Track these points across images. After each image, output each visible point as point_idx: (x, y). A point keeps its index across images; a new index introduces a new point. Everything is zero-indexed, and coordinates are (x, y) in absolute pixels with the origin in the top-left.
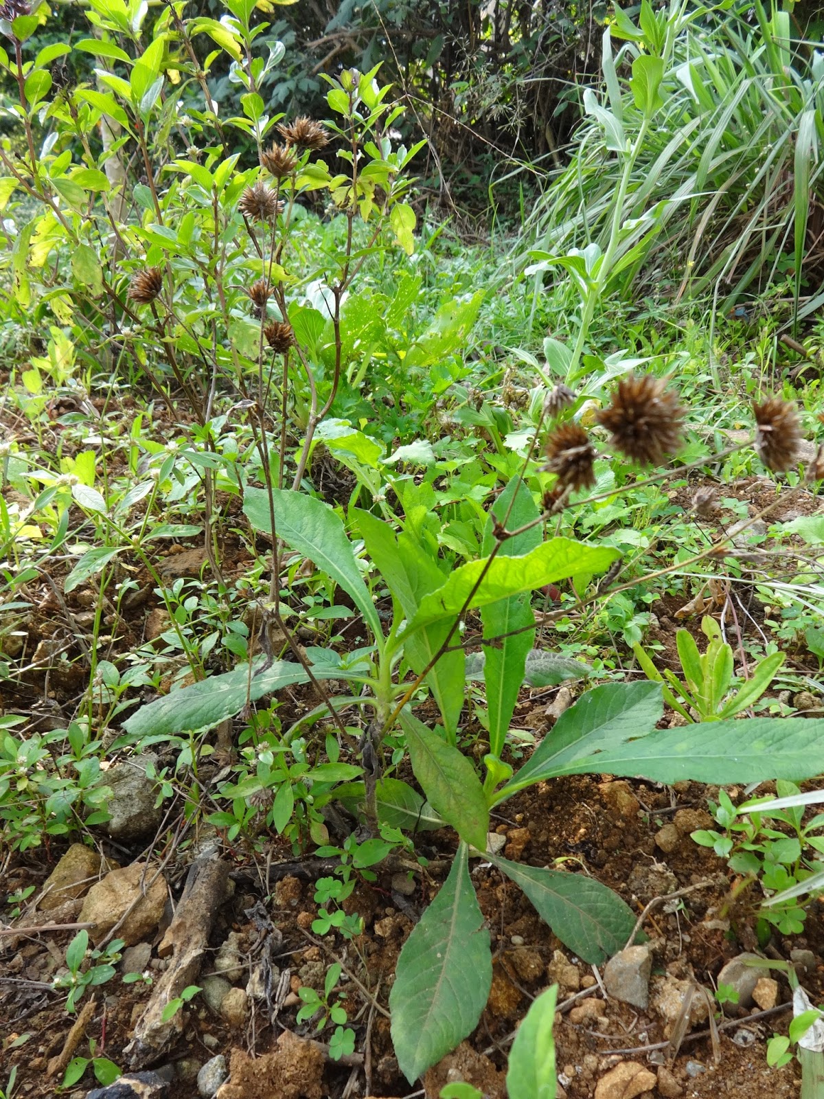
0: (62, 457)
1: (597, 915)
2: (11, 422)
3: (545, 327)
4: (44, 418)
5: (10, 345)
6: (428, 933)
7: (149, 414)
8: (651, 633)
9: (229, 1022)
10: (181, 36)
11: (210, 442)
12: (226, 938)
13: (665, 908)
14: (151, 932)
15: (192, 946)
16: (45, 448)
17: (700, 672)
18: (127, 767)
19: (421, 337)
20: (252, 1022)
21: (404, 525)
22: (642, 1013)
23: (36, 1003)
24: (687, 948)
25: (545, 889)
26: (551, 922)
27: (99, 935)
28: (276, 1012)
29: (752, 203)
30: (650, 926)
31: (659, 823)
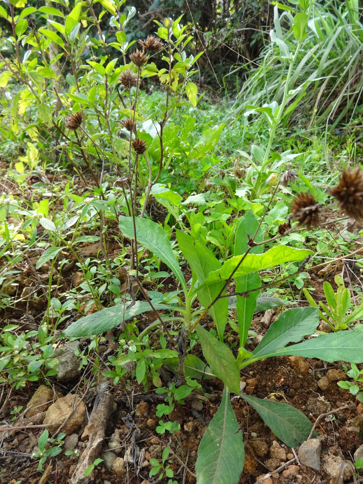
0: (34, 202)
1: (293, 423)
2: (11, 186)
3: (249, 140)
4: (25, 184)
5: (10, 151)
6: (212, 434)
7: (72, 182)
8: (307, 282)
9: (116, 474)
10: (88, 4)
11: (102, 195)
12: (113, 432)
13: (326, 419)
14: (78, 429)
15: (97, 436)
16: (26, 198)
17: (335, 302)
18: (65, 348)
19: (196, 145)
20: (127, 475)
21: (190, 232)
22: (318, 473)
23: (24, 464)
24: (338, 439)
25: (267, 410)
26: (271, 427)
27: (53, 431)
28: (139, 470)
29: (343, 82)
30: (319, 428)
31: (320, 376)
